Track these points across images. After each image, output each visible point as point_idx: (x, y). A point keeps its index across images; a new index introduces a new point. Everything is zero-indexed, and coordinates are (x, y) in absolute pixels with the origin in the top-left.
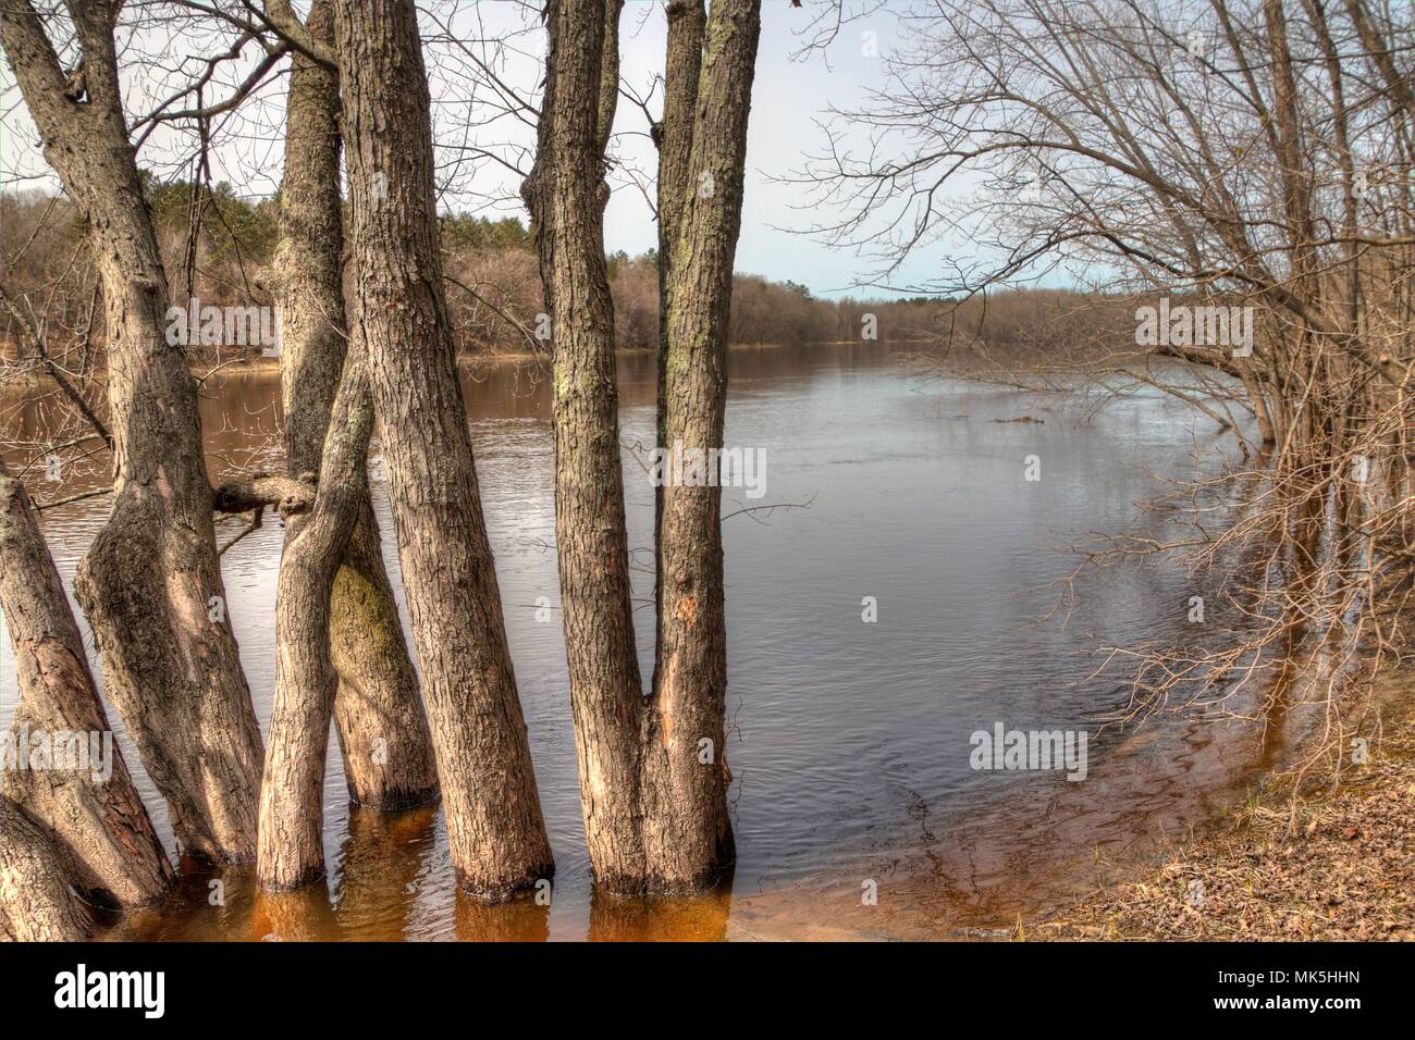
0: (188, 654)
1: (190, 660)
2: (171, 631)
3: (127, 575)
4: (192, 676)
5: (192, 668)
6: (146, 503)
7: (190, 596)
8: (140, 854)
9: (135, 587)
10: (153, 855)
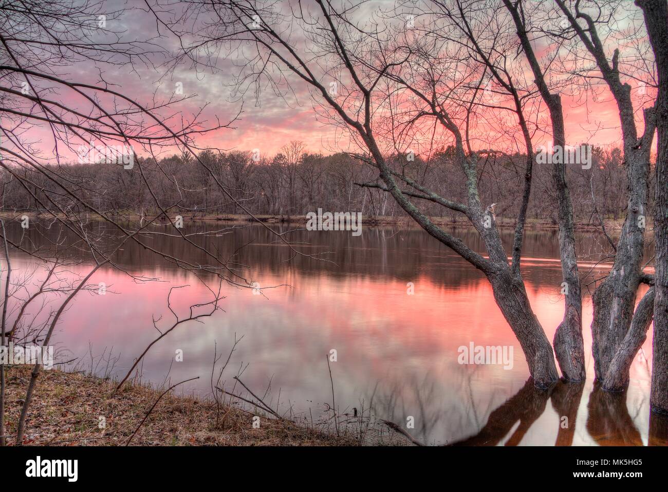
0: (612, 321)
1: (612, 323)
2: (609, 313)
3: (603, 295)
4: (611, 327)
5: (611, 325)
6: (616, 276)
7: (618, 305)
8: (577, 367)
9: (604, 299)
10: (580, 369)
